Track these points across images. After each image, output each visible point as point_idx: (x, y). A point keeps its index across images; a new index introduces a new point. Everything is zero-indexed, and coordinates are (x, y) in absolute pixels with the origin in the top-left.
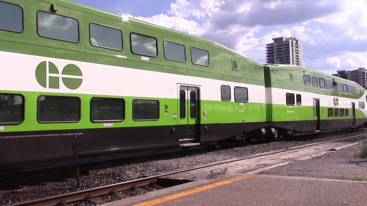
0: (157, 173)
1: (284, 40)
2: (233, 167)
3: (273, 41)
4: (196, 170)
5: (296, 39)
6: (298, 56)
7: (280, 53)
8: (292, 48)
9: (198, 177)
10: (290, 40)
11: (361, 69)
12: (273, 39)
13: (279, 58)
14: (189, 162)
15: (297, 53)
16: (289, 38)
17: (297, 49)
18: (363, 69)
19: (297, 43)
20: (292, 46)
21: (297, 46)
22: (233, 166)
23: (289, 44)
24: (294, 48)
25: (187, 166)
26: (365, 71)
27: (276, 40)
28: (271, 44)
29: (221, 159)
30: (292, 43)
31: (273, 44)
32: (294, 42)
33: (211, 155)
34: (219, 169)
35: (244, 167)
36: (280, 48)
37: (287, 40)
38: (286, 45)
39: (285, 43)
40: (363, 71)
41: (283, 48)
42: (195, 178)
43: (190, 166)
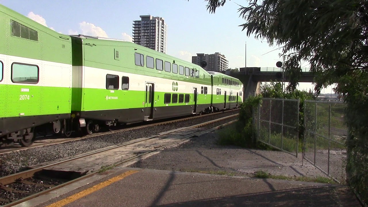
0: (41, 164)
1: (151, 19)
2: (113, 156)
3: (141, 18)
4: (79, 159)
5: (162, 19)
6: (163, 36)
7: (147, 31)
8: (158, 27)
9: (84, 168)
10: (156, 19)
11: (217, 53)
12: (141, 16)
13: (145, 36)
14: (69, 150)
15: (163, 33)
16: (156, 18)
17: (162, 29)
18: (219, 54)
19: (163, 24)
20: (158, 26)
21: (162, 26)
22: (112, 154)
23: (155, 24)
24: (160, 27)
25: (68, 155)
26: (221, 56)
27: (143, 17)
28: (139, 21)
29: (99, 147)
30: (158, 22)
31: (140, 21)
32: (161, 22)
33: (88, 141)
34: (100, 159)
35: (123, 156)
36: (147, 26)
37: (154, 19)
38: (153, 24)
39: (152, 22)
40: (219, 56)
41: (150, 27)
42: (81, 169)
43: (71, 155)
